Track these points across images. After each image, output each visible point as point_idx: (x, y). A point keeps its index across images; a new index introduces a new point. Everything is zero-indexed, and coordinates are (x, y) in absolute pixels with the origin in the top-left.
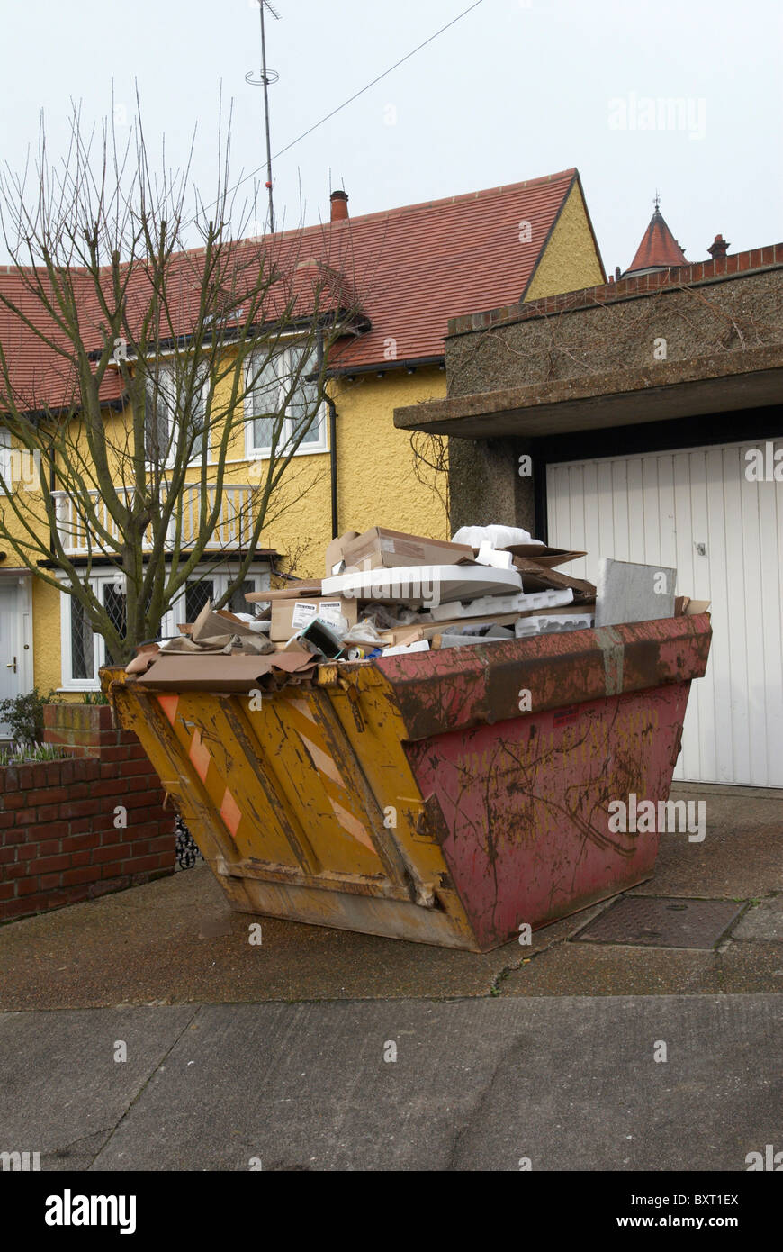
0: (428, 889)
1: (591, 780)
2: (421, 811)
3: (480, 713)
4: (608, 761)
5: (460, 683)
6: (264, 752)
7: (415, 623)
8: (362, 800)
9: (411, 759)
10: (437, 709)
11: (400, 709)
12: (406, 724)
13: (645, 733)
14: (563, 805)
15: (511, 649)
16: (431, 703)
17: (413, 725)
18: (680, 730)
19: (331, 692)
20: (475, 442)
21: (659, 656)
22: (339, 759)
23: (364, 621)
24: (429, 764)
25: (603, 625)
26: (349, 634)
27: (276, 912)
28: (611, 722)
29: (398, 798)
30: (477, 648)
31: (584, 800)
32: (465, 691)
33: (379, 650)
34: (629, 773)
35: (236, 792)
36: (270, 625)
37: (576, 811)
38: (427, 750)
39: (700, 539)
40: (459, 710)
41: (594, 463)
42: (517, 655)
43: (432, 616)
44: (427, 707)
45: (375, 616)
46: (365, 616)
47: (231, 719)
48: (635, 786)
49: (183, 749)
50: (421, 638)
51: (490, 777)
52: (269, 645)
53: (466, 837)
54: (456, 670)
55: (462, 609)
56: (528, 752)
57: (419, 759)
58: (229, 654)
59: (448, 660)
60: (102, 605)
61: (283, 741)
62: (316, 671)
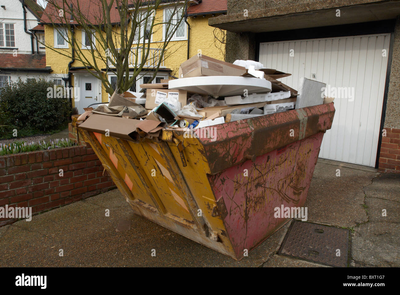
0: (215, 233)
1: (288, 175)
2: (215, 205)
3: (248, 156)
4: (294, 166)
5: (239, 141)
6: (139, 163)
7: (217, 106)
8: (184, 195)
9: (211, 181)
10: (227, 156)
11: (207, 158)
12: (210, 166)
13: (308, 153)
14: (277, 189)
15: (263, 121)
16: (224, 153)
17: (213, 166)
18: (319, 150)
19: (169, 144)
20: (236, 34)
21: (318, 121)
22: (173, 176)
23: (190, 104)
24: (220, 182)
25: (300, 108)
26: (181, 111)
27: (150, 218)
28: (297, 150)
29: (203, 197)
30: (249, 121)
31: (284, 185)
32: (242, 145)
33: (198, 121)
34: (301, 170)
35: (130, 176)
36: (145, 101)
37: (281, 189)
38: (219, 176)
39: (314, 72)
40: (238, 155)
41: (277, 43)
42: (266, 124)
43: (225, 103)
44: (222, 156)
45: (196, 101)
46: (191, 101)
47: (122, 148)
48: (302, 175)
49: (106, 155)
50: (220, 116)
51: (248, 182)
52: (144, 111)
53: (235, 213)
54: (238, 134)
55: (242, 99)
56: (265, 168)
57: (215, 181)
58: (121, 117)
59: (234, 129)
60: (110, 84)
61: (147, 160)
62: (161, 132)
